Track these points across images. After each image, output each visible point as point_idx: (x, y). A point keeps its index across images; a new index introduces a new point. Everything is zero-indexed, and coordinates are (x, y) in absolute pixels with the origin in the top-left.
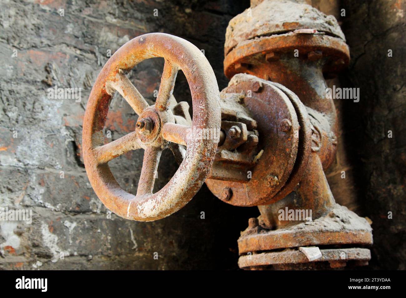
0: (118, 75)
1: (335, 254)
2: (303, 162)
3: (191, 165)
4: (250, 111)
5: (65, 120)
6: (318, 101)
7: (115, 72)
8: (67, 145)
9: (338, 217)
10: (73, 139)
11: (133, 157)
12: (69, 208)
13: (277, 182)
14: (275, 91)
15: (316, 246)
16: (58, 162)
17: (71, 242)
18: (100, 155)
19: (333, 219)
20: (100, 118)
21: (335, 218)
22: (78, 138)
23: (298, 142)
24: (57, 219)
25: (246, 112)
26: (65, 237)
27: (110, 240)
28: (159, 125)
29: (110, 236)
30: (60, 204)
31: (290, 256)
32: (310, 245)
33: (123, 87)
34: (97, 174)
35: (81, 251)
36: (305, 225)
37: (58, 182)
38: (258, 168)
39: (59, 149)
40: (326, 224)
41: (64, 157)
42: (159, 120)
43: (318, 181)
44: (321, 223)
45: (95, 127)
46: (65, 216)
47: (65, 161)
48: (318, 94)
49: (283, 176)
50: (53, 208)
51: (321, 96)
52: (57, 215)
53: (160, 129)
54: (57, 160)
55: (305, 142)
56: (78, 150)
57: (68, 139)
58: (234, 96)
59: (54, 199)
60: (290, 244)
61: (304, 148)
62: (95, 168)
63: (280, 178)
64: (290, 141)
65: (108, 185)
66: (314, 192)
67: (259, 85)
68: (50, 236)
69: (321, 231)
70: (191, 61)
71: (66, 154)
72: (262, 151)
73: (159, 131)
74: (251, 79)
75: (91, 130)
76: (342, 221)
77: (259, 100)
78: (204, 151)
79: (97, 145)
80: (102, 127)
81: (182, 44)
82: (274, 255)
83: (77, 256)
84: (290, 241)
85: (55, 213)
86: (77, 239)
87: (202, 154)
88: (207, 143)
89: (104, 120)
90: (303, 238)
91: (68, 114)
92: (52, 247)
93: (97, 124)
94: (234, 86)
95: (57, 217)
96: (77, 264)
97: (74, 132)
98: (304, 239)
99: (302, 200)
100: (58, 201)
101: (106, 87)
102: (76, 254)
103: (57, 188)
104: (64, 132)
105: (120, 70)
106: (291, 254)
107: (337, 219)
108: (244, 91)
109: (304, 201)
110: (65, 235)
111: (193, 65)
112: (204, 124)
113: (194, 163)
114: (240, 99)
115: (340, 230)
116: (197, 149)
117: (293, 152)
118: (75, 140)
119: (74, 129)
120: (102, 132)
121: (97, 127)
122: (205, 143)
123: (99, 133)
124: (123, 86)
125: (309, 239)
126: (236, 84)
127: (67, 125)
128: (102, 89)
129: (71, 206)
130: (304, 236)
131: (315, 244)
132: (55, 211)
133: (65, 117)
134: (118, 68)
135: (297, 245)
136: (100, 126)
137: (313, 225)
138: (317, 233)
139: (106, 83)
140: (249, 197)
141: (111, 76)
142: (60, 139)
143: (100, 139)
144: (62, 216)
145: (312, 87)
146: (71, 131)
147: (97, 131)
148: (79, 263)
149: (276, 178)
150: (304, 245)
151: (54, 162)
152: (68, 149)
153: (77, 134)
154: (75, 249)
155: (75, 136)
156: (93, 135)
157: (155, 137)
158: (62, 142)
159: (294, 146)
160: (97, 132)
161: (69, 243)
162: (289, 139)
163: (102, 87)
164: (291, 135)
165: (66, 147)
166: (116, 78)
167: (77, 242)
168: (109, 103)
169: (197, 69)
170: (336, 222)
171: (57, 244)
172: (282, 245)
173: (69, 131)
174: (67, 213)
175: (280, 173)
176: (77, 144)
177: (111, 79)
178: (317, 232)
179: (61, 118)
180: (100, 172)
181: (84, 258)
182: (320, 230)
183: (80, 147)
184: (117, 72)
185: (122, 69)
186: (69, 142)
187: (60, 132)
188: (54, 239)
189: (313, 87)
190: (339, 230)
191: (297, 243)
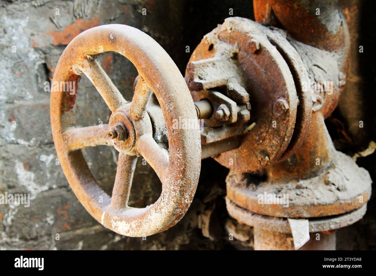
0: (86, 61)
1: (325, 226)
2: (299, 140)
3: (166, 211)
4: (243, 72)
5: (33, 40)
6: (328, 39)
7: (83, 58)
8: (38, 70)
9: (334, 184)
10: (43, 62)
11: (114, 70)
12: (44, 141)
13: (268, 162)
14: (273, 60)
15: (306, 218)
16: (28, 92)
17: (49, 175)
18: (71, 141)
19: (328, 187)
20: (68, 97)
21: (330, 186)
22: (49, 60)
23: (295, 122)
24: (32, 156)
25: (239, 74)
26: (42, 173)
27: (92, 166)
28: (134, 137)
29: (90, 162)
30: (34, 139)
31: (277, 226)
32: (300, 218)
33: (92, 77)
34: (68, 162)
35: (60, 183)
36: (296, 196)
37: (30, 114)
38: (249, 139)
39: (29, 78)
40: (319, 197)
41: (35, 85)
42: (133, 132)
43: (317, 139)
44: (313, 194)
45: (64, 107)
46: (41, 150)
47: (36, 89)
48: (329, 30)
49: (275, 157)
50: (27, 143)
51: (332, 32)
52: (31, 151)
53: (135, 142)
54: (27, 90)
55: (303, 120)
56: (50, 73)
57: (37, 61)
58: (226, 51)
59: (28, 134)
60: (278, 214)
61: (301, 127)
62: (66, 156)
63: (271, 159)
64: (286, 124)
65: (81, 179)
66: (310, 153)
67: (256, 48)
68: (26, 174)
69: (313, 205)
70: (167, 96)
71: (37, 80)
72: (254, 124)
73: (134, 144)
74: (248, 33)
75: (59, 111)
76: (338, 189)
77: (255, 63)
78: (181, 201)
79: (67, 127)
80: (72, 106)
81: (157, 68)
82: (261, 221)
83: (56, 189)
84: (279, 211)
85: (30, 149)
86: (55, 172)
87: (179, 203)
88: (184, 193)
89: (73, 98)
90: (293, 210)
91: (35, 33)
92: (29, 185)
93: (66, 105)
94: (228, 33)
95: (31, 153)
96: (56, 197)
97: (45, 53)
98: (293, 212)
99: (297, 160)
100: (31, 135)
101: (74, 69)
102: (54, 186)
103: (29, 121)
104: (33, 56)
105: (88, 57)
106: (278, 224)
107: (333, 188)
108: (238, 44)
109: (299, 161)
110: (41, 170)
111: (170, 102)
112: (181, 176)
113: (170, 211)
114: (233, 54)
115: (334, 202)
116: (173, 198)
117: (288, 135)
118: (47, 62)
119: (44, 49)
120: (72, 111)
121: (66, 107)
122: (182, 194)
123: (69, 113)
124: (93, 75)
125: (299, 213)
126: (230, 31)
127: (36, 46)
128: (69, 71)
129: (46, 139)
130: (294, 209)
131: (305, 217)
132: (29, 146)
133: (32, 38)
134: (86, 55)
135: (286, 216)
136: (69, 106)
137: (305, 197)
138: (308, 207)
139: (73, 66)
140: (237, 163)
141: (78, 60)
142: (29, 65)
143: (70, 120)
144: (37, 151)
145: (322, 24)
146: (41, 52)
147: (66, 111)
148: (59, 196)
149: (267, 158)
150: (293, 217)
151: (23, 93)
152: (39, 74)
153: (48, 55)
154: (54, 181)
155: (46, 58)
156: (62, 116)
157: (130, 148)
158: (31, 68)
159: (289, 129)
160: (66, 113)
161: (47, 177)
162: (285, 122)
163: (69, 68)
164: (287, 118)
165: (36, 72)
166: (84, 64)
167: (56, 174)
168: (78, 81)
169: (175, 108)
170: (331, 191)
171: (34, 181)
172: (270, 213)
173: (38, 53)
174: (42, 146)
175: (272, 153)
176: (49, 66)
177: (79, 63)
178: (308, 205)
179: (28, 39)
180: (72, 162)
181: (63, 189)
182: (312, 203)
183: (52, 70)
184: (86, 58)
185: (91, 55)
186: (39, 66)
187: (28, 57)
188: (30, 177)
189: (324, 23)
190: (332, 202)
191: (285, 214)
